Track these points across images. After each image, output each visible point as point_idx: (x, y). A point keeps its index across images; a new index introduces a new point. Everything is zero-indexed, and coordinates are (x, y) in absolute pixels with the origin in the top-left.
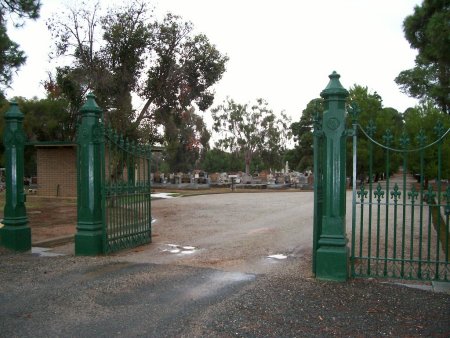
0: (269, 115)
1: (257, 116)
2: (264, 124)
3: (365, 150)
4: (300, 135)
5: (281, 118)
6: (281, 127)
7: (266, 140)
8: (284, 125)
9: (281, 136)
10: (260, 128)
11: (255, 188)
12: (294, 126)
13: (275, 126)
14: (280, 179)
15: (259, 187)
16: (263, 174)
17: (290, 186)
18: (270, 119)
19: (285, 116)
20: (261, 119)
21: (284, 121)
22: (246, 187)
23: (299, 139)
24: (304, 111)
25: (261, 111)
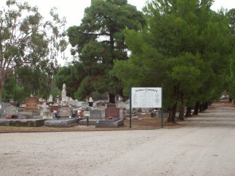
0: (33, 14)
1: (13, 15)
2: (24, 28)
3: (192, 69)
4: (81, 45)
5: (51, 19)
6: (50, 33)
7: (28, 51)
8: (55, 30)
9: (50, 46)
10: (18, 34)
11: (25, 124)
12: (73, 32)
13: (40, 30)
14: (63, 112)
15: (32, 124)
16: (32, 104)
17: (78, 122)
18: (34, 20)
19: (56, 17)
20: (20, 20)
21: (55, 24)
22: (11, 124)
23: (79, 51)
24: (87, 10)
25: (22, 8)
